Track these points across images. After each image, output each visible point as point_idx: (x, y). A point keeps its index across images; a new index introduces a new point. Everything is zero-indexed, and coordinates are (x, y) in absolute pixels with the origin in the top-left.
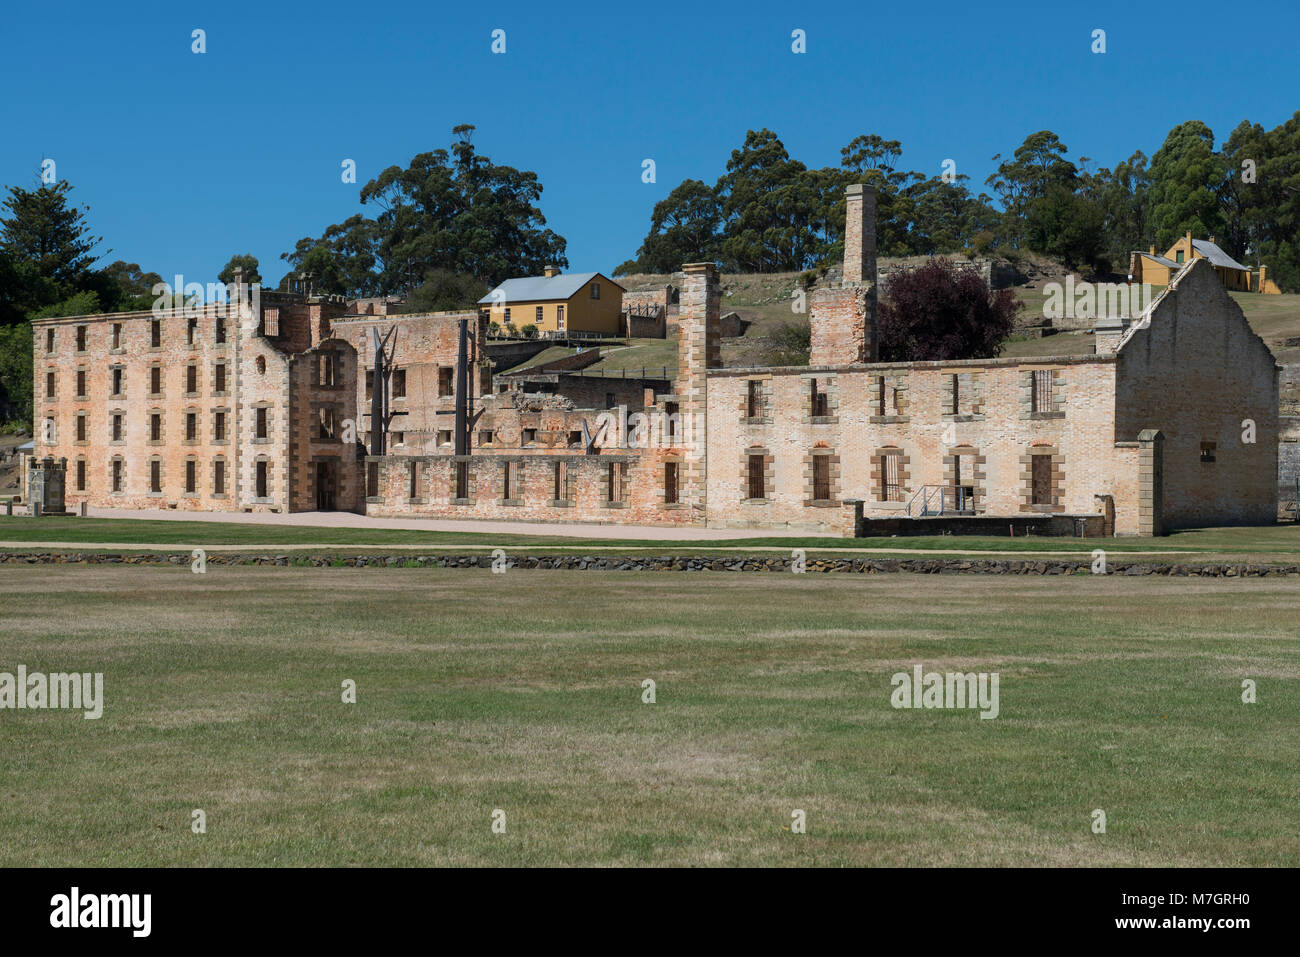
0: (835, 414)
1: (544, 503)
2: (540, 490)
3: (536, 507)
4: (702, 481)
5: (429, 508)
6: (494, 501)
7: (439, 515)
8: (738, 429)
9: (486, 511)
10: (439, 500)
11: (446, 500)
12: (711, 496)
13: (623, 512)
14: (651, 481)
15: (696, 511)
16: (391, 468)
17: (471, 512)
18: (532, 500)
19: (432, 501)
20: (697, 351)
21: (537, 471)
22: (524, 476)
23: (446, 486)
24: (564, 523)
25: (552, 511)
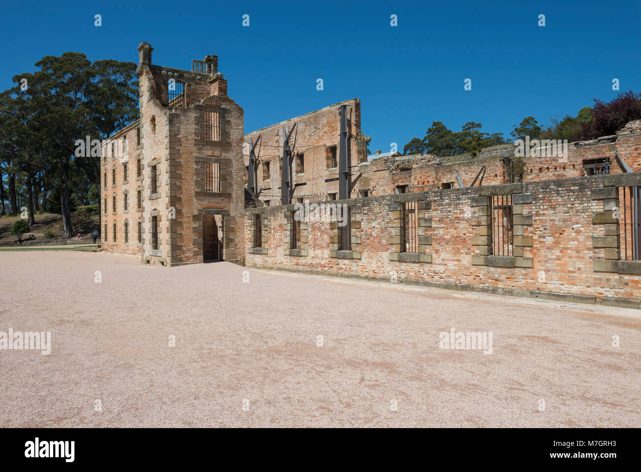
1: (466, 260)
2: (458, 241)
3: (451, 265)
5: (309, 261)
6: (385, 256)
7: (319, 269)
9: (374, 268)
10: (318, 252)
11: (327, 253)
16: (272, 218)
17: (355, 267)
18: (443, 255)
19: (312, 253)
21: (453, 212)
22: (430, 220)
23: (325, 236)
24: (509, 292)
25: (483, 271)
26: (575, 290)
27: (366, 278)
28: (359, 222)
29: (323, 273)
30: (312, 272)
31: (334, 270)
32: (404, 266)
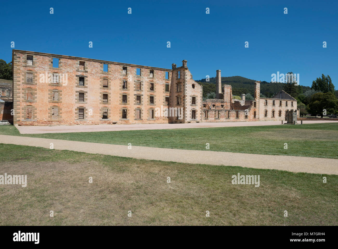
0: (275, 105)
1: (234, 118)
2: (233, 116)
3: (233, 119)
4: (259, 114)
5: (210, 120)
7: (212, 122)
8: (264, 107)
11: (214, 119)
12: (260, 116)
13: (248, 119)
14: (252, 114)
15: (258, 119)
17: (219, 121)
18: (232, 118)
20: (258, 94)
21: (233, 113)
22: (230, 113)
23: (213, 116)
24: (238, 122)
25: (235, 120)
26: (242, 121)
27: (222, 122)
28: (220, 113)
29: (213, 122)
30: (211, 122)
31: (215, 121)
32: (227, 120)
